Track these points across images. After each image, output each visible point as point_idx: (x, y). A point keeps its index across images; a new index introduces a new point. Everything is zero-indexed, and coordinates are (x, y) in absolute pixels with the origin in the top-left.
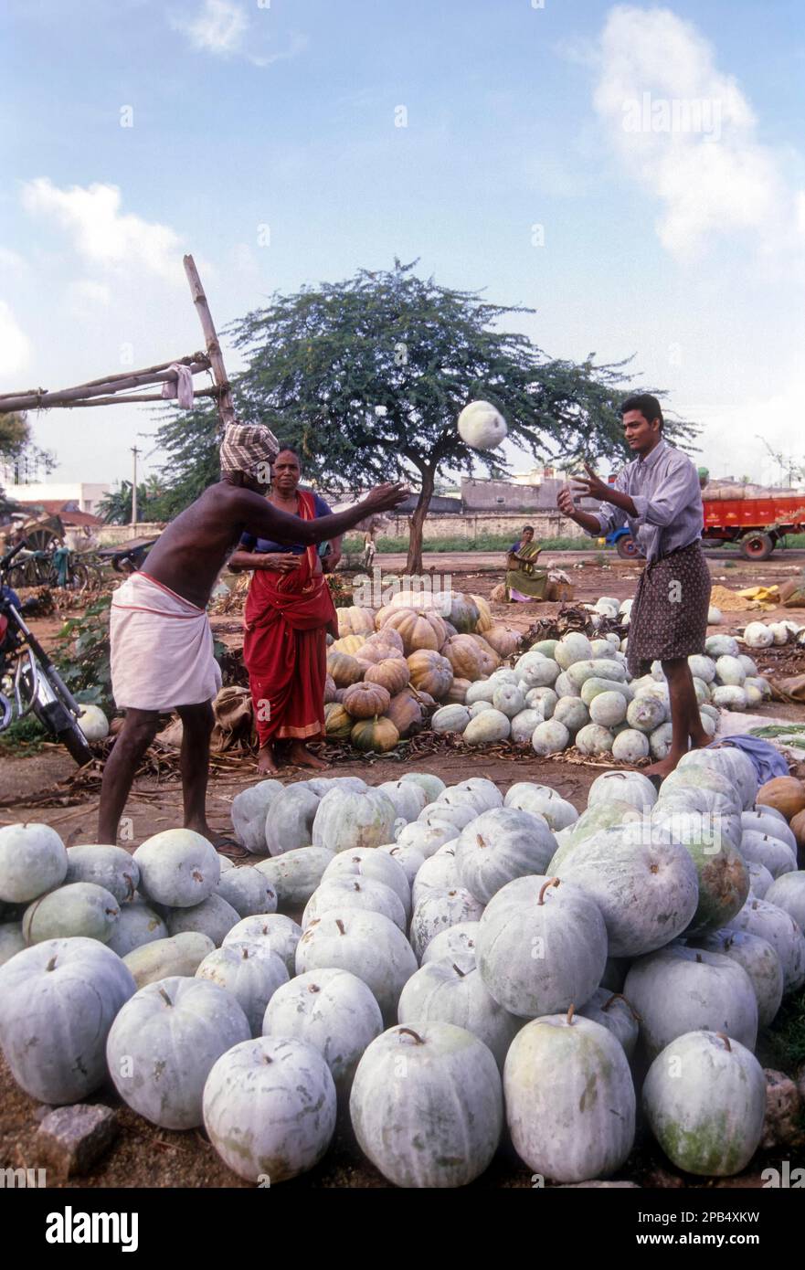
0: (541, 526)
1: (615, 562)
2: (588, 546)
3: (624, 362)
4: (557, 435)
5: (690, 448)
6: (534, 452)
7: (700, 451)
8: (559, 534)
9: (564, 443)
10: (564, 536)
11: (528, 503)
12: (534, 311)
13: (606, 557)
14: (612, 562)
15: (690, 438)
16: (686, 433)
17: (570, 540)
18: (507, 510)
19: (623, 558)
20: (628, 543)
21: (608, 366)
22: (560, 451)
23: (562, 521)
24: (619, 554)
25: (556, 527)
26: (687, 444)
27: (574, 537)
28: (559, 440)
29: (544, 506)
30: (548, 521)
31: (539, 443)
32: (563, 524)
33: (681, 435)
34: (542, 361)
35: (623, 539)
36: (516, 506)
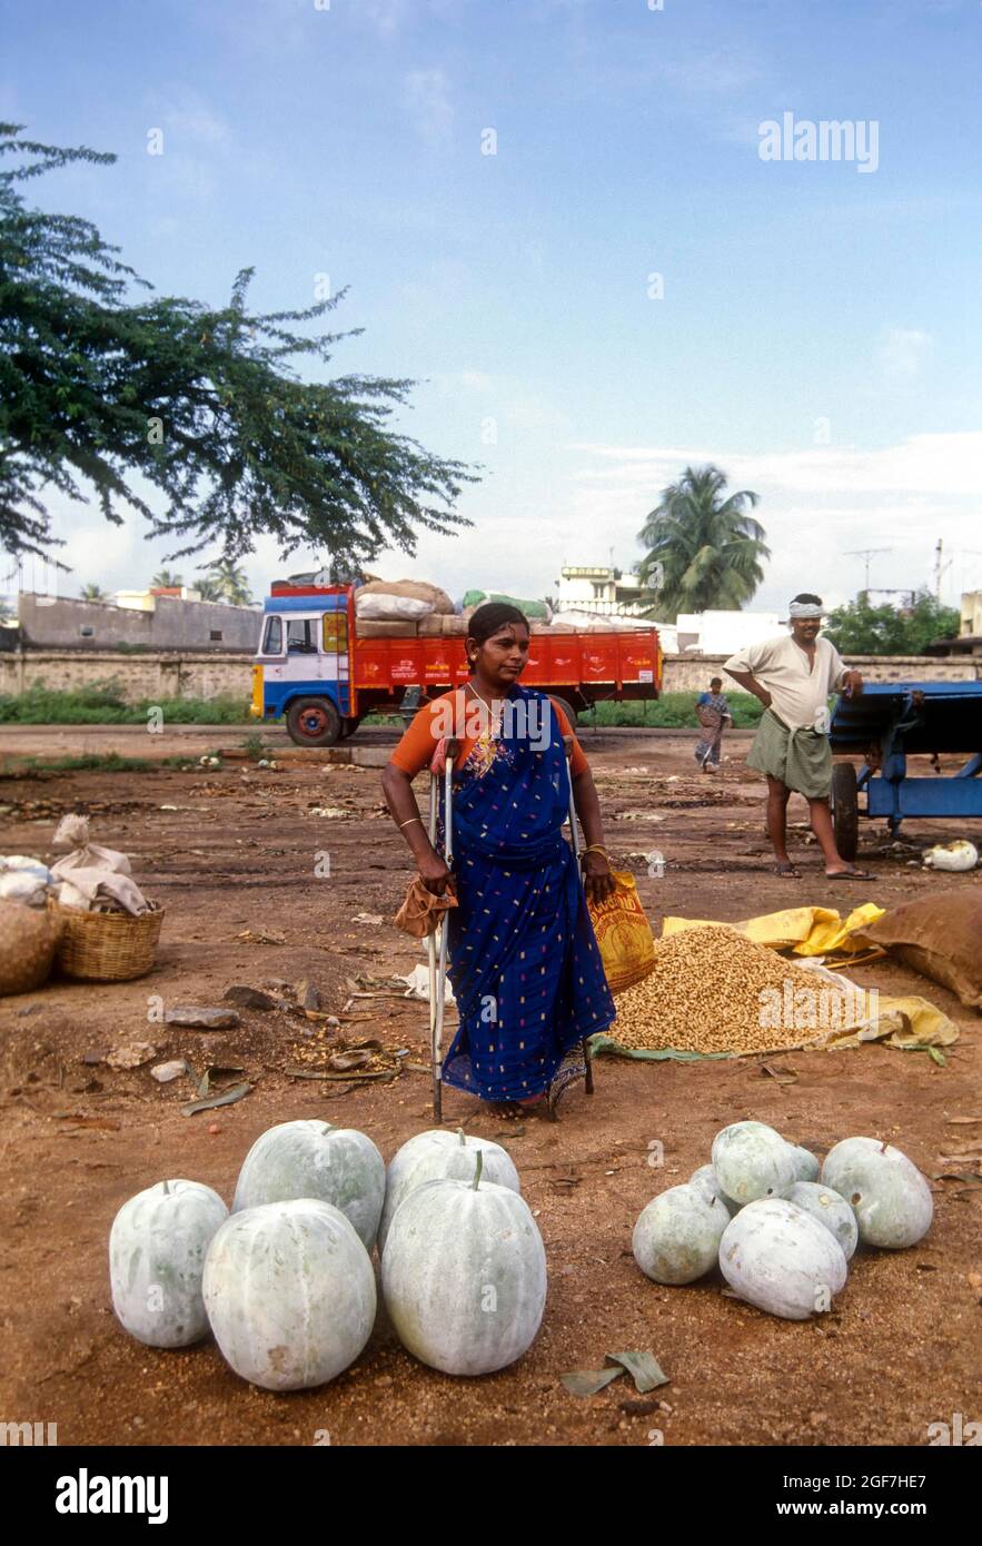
0: (146, 677)
1: (284, 751)
2: (231, 715)
3: (319, 310)
4: (160, 475)
5: (447, 517)
6: (106, 505)
7: (469, 523)
8: (179, 691)
9: (177, 497)
10: (188, 695)
11: (133, 637)
12: (111, 158)
13: (265, 740)
14: (276, 751)
15: (448, 494)
16: (440, 485)
17: (199, 704)
18: (97, 649)
19: (297, 743)
20: (309, 713)
21: (281, 317)
22: (171, 514)
23: (185, 668)
24: (289, 733)
25: (174, 678)
26: (442, 507)
27: (206, 699)
28: (168, 488)
29: (163, 643)
30: (158, 669)
31: (121, 489)
32: (187, 674)
33: (432, 488)
34: (134, 298)
35: (298, 705)
36: (114, 642)
